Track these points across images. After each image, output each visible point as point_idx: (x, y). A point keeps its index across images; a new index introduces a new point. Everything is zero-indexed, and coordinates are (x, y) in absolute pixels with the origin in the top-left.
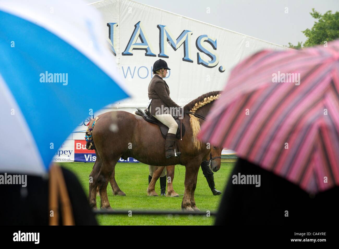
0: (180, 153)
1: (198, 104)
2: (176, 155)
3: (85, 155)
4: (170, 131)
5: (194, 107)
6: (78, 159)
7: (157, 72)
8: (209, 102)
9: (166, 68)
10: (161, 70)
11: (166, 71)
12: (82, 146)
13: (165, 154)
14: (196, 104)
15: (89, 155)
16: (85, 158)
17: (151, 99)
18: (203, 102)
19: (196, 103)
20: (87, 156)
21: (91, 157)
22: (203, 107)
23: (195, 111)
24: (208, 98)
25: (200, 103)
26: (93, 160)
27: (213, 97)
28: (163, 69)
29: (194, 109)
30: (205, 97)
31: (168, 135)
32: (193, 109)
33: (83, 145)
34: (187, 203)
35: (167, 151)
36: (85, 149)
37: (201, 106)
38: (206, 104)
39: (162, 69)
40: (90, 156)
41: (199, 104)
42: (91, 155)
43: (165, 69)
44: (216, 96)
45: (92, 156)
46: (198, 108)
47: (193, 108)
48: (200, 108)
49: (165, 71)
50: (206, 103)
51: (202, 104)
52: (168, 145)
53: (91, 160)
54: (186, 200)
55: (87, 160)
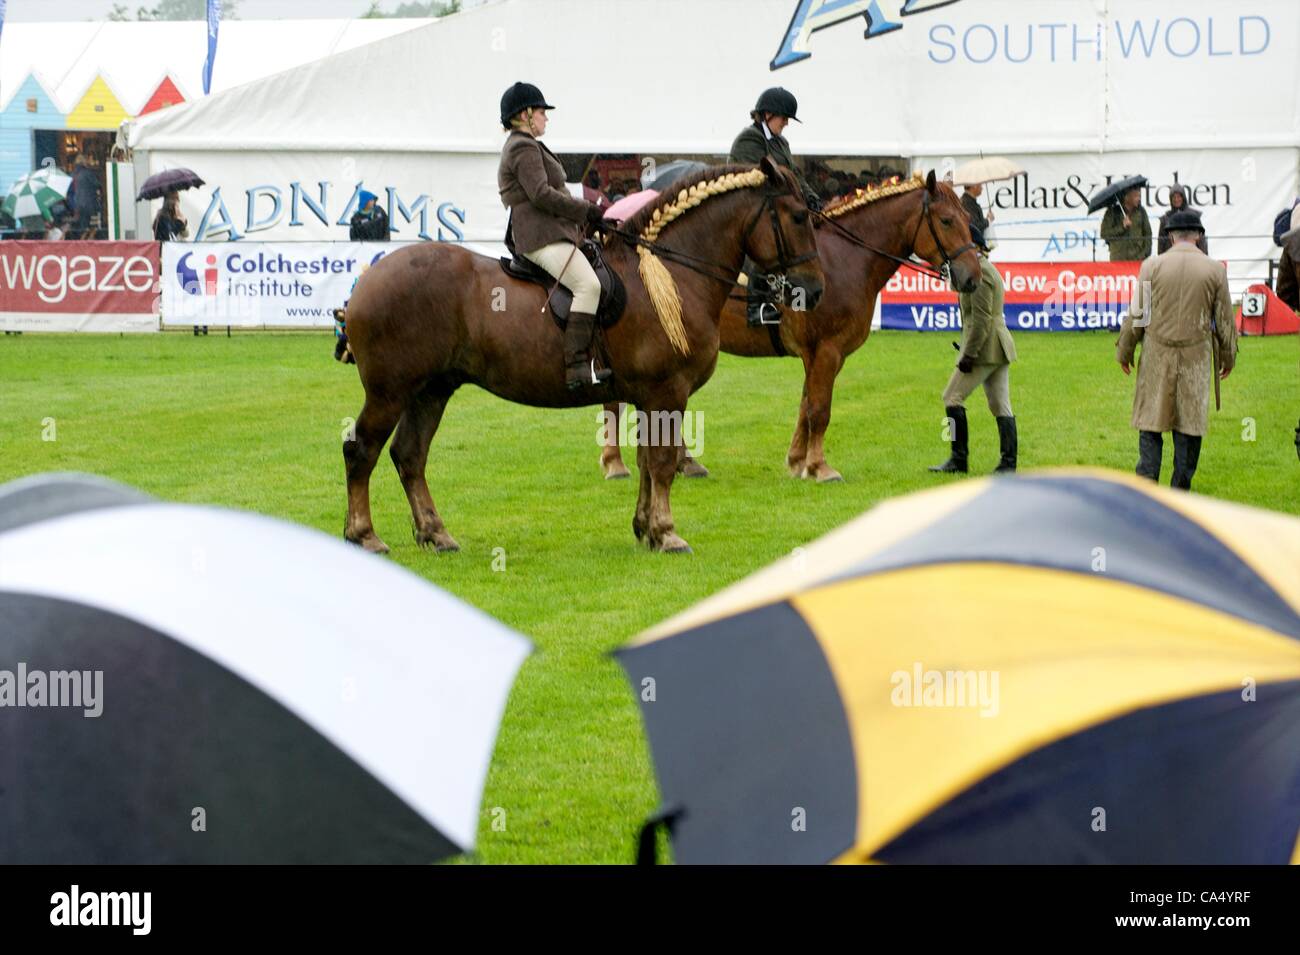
0: (608, 371)
1: (662, 212)
2: (595, 380)
3: (914, 310)
4: (577, 306)
5: (651, 222)
6: (891, 322)
7: (514, 122)
8: (696, 201)
9: (541, 104)
10: (523, 115)
11: (543, 113)
12: (902, 282)
13: (564, 377)
14: (656, 214)
15: (925, 310)
16: (912, 319)
17: (509, 208)
18: (675, 205)
19: (655, 208)
20: (919, 310)
21: (931, 316)
22: (679, 218)
23: (653, 234)
24: (693, 189)
25: (667, 208)
26: (937, 324)
27: (707, 184)
28: (530, 110)
29: (652, 229)
30: (683, 187)
31: (572, 319)
32: (647, 230)
33: (906, 279)
34: (659, 525)
35: (569, 366)
36: (912, 292)
37: (670, 218)
38: (687, 210)
39: (526, 109)
40: (928, 311)
41: (665, 211)
42: (931, 309)
43: (534, 108)
44: (716, 181)
45: (934, 313)
46: (663, 223)
47: (649, 226)
48: (670, 224)
49: (537, 114)
50: (687, 205)
51: (673, 211)
52: (572, 347)
53: (931, 324)
54: (657, 518)
55: (919, 323)
